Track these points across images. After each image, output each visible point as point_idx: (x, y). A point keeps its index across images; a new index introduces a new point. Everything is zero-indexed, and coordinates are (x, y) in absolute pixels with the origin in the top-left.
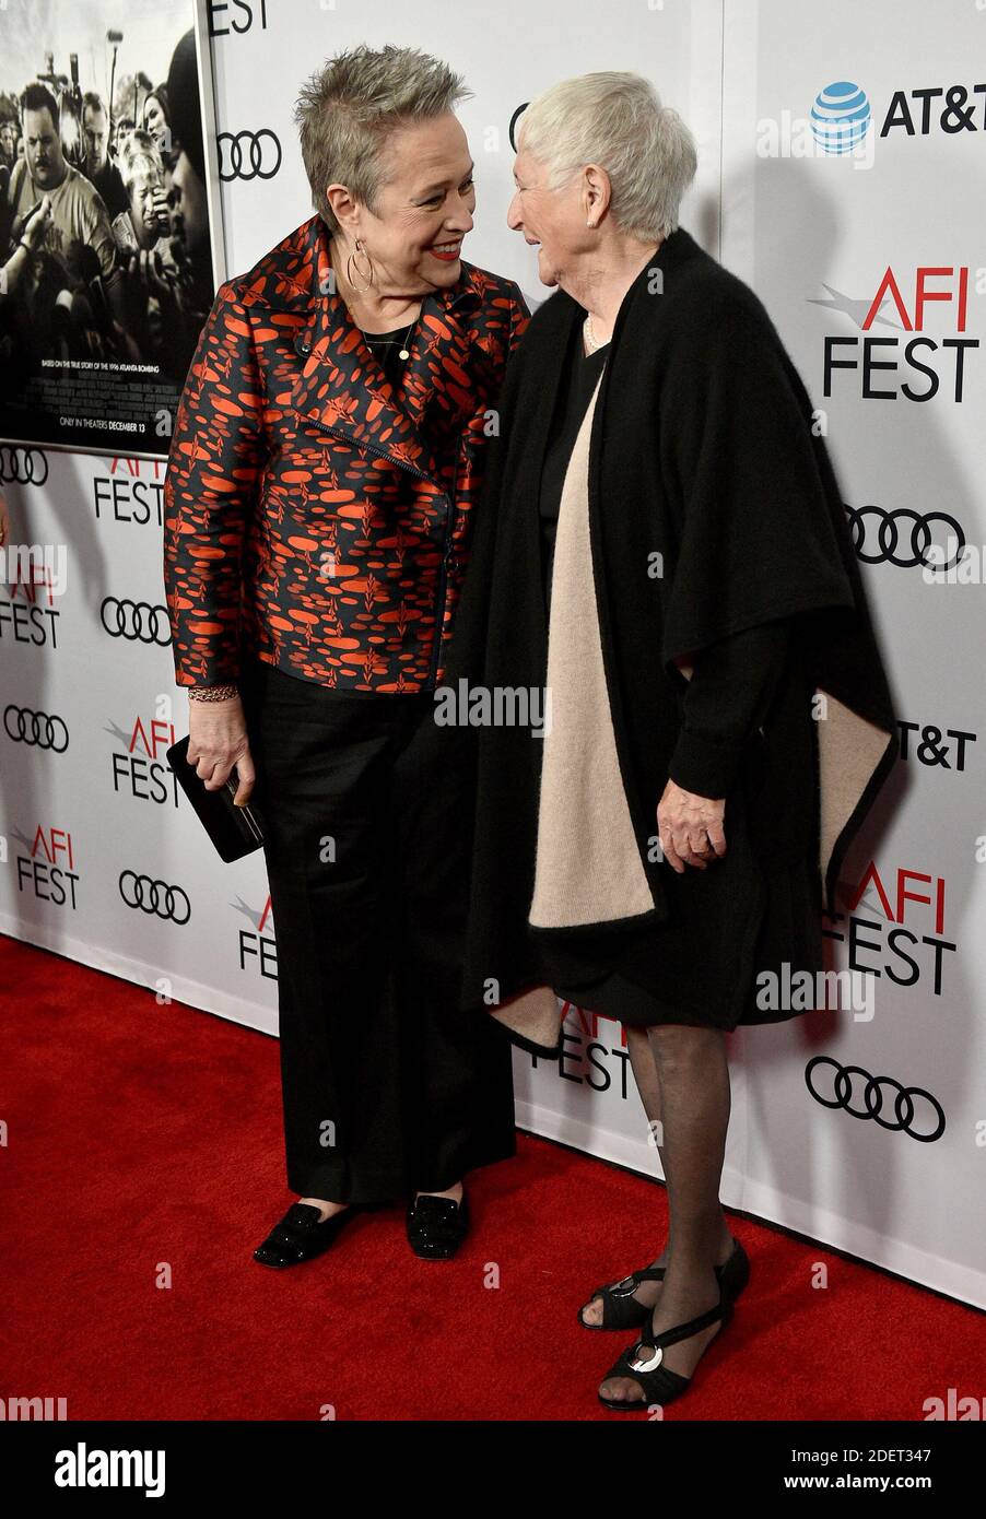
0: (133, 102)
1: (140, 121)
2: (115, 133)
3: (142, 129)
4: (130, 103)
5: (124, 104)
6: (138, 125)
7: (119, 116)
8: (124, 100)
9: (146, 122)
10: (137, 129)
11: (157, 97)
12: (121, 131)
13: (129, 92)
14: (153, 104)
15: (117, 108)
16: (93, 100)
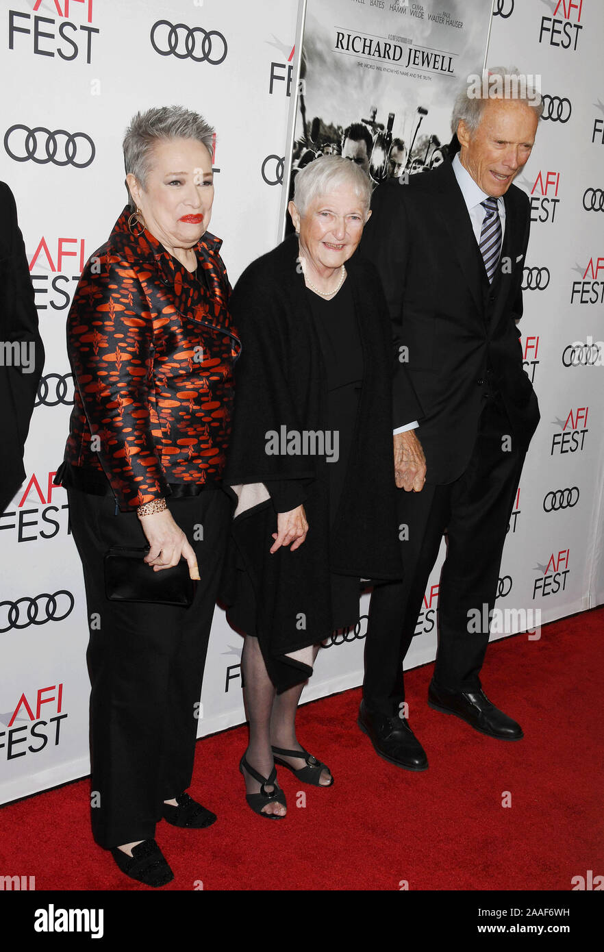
0: (426, 150)
1: (428, 161)
2: (410, 166)
3: (428, 167)
4: (423, 150)
5: (420, 150)
6: (426, 164)
7: (415, 156)
8: (420, 148)
9: (432, 163)
10: (425, 166)
11: (441, 151)
12: (414, 165)
13: (424, 144)
14: (438, 154)
15: (414, 151)
16: (400, 144)
